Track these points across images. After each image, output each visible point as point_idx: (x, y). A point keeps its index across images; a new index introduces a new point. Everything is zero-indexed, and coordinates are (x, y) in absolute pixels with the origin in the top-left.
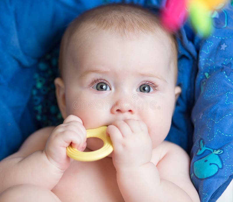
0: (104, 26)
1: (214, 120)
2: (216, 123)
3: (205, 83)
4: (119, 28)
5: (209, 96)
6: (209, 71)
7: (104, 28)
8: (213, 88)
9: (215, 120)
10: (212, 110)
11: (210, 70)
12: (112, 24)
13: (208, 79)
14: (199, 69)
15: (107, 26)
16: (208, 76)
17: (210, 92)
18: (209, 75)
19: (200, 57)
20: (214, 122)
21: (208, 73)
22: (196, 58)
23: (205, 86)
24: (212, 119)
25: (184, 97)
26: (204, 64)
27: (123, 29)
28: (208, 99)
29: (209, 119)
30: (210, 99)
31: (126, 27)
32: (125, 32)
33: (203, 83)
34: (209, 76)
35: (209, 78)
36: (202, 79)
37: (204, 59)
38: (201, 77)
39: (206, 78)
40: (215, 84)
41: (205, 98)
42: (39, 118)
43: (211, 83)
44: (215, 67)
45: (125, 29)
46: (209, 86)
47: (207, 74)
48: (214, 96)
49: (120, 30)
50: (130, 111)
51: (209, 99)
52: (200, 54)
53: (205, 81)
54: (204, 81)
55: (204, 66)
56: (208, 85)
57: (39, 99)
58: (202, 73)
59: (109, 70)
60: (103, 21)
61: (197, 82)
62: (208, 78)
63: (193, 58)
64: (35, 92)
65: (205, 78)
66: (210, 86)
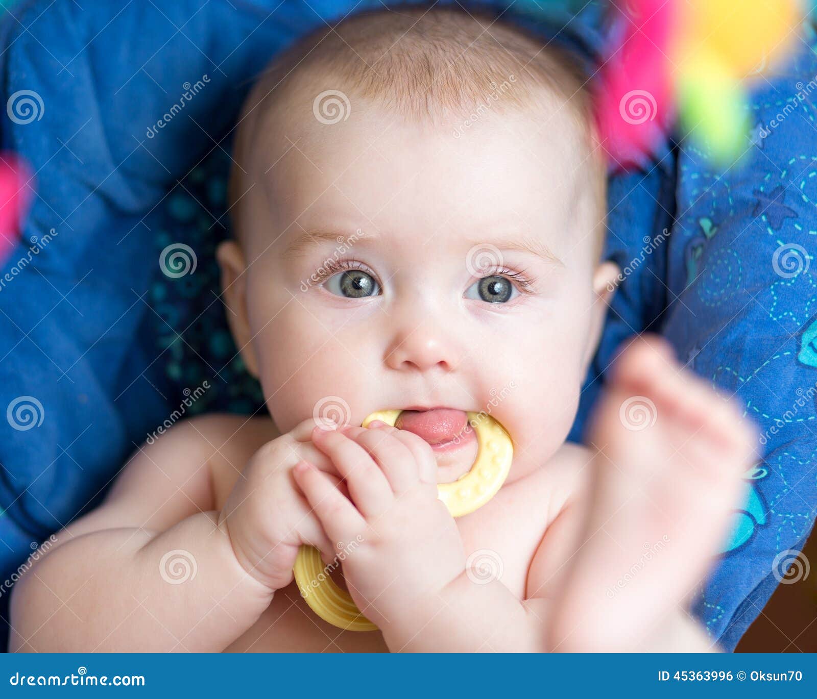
0: (363, 85)
1: (735, 373)
2: (742, 380)
3: (699, 251)
4: (412, 93)
5: (715, 294)
6: (712, 213)
7: (364, 94)
8: (730, 269)
9: (737, 373)
10: (729, 339)
11: (717, 211)
12: (390, 80)
13: (712, 238)
14: (681, 204)
15: (375, 86)
16: (711, 229)
17: (718, 280)
18: (714, 225)
19: (684, 168)
20: (736, 378)
21: (711, 219)
22: (669, 170)
23: (703, 260)
24: (728, 369)
25: (635, 296)
26: (695, 192)
27: (424, 96)
28: (713, 305)
29: (721, 368)
30: (719, 303)
31: (435, 91)
32: (430, 108)
33: (694, 249)
34: (715, 230)
35: (716, 235)
36: (690, 240)
37: (695, 176)
38: (688, 233)
39: (704, 235)
40: (735, 254)
41: (702, 300)
42: (174, 371)
43: (722, 251)
44: (733, 200)
45: (429, 96)
46: (716, 264)
47: (706, 224)
48: (733, 294)
49: (412, 102)
50: (442, 363)
51: (716, 303)
52: (681, 160)
53: (702, 245)
54: (696, 242)
55: (697, 196)
56: (711, 259)
57: (175, 313)
58: (691, 221)
59: (373, 235)
60: (364, 67)
61: (676, 248)
62: (709, 235)
63: (661, 170)
64: (159, 292)
65: (699, 233)
66: (719, 262)
